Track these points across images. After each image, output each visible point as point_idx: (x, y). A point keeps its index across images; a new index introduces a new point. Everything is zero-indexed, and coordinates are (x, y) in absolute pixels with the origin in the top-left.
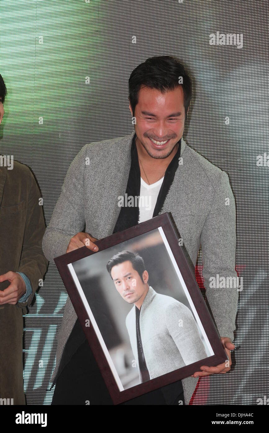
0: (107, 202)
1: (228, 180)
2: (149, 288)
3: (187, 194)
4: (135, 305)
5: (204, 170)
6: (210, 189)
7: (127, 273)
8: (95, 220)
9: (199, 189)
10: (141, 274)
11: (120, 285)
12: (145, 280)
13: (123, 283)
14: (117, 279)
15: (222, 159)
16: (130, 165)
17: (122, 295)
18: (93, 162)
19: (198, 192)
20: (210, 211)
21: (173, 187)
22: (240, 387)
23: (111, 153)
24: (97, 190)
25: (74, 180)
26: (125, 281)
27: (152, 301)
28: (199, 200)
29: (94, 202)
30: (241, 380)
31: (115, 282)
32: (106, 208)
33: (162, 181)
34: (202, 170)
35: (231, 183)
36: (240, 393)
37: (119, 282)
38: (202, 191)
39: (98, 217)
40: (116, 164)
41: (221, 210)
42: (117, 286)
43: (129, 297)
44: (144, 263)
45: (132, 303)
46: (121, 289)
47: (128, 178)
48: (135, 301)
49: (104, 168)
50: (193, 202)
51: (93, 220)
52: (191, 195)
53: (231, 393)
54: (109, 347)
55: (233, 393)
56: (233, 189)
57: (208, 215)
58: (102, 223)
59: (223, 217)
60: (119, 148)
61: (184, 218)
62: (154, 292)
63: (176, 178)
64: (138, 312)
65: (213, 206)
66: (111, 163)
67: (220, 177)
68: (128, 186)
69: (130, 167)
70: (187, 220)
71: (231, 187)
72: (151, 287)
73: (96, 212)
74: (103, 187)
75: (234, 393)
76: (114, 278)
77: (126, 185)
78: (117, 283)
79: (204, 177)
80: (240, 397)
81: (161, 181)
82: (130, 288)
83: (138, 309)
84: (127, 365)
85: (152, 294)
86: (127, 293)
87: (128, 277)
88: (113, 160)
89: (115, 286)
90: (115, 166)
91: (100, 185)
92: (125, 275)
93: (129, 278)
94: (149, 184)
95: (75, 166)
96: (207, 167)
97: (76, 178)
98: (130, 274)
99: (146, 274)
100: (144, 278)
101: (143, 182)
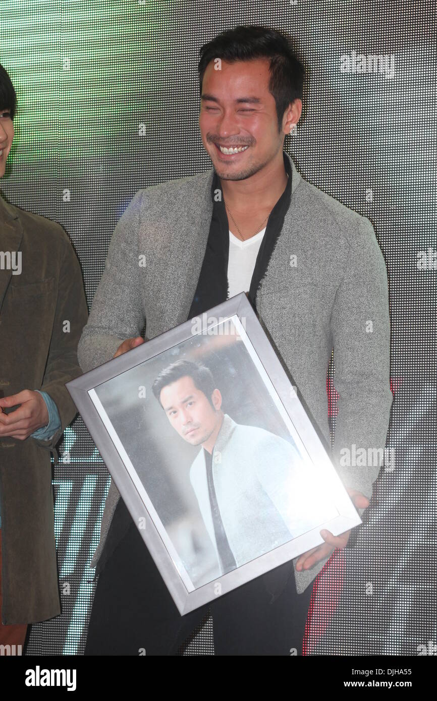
0: (176, 273)
1: (372, 229)
2: (223, 417)
3: (305, 252)
4: (203, 447)
5: (332, 213)
6: (342, 242)
7: (187, 396)
8: (158, 304)
9: (324, 243)
10: (208, 395)
11: (176, 417)
12: (216, 404)
13: (181, 413)
14: (171, 408)
15: (365, 206)
16: (211, 213)
17: (181, 433)
18: (152, 213)
19: (323, 248)
20: (343, 279)
21: (281, 241)
22: (395, 573)
23: (181, 197)
24: (159, 256)
25: (123, 245)
26: (184, 409)
27: (230, 437)
28: (324, 260)
29: (155, 276)
30: (395, 562)
31: (168, 413)
32: (174, 283)
33: (262, 233)
34: (329, 213)
35: (377, 237)
36: (395, 584)
37: (175, 412)
38: (329, 246)
39: (163, 298)
40: (188, 213)
41: (360, 277)
42: (171, 418)
43: (193, 436)
44: (212, 377)
45: (198, 445)
46: (178, 423)
47: (208, 232)
48: (203, 441)
49: (169, 221)
50: (315, 263)
51: (156, 305)
52: (310, 252)
53: (380, 584)
54: (166, 521)
55: (383, 584)
56: (381, 244)
57: (340, 286)
58: (169, 307)
59: (366, 289)
60: (193, 190)
61: (301, 290)
62: (233, 424)
63: (286, 227)
64: (209, 458)
65: (348, 269)
66: (180, 213)
67: (358, 224)
68: (208, 244)
69: (210, 215)
70: (305, 292)
71: (379, 242)
72: (226, 416)
73: (159, 291)
74: (169, 250)
75: (385, 584)
76: (166, 406)
77: (206, 243)
78: (170, 414)
79: (332, 224)
80: (395, 590)
81: (261, 235)
82: (192, 420)
83: (209, 454)
84: (197, 548)
85: (230, 426)
86: (189, 430)
87: (188, 402)
88: (185, 207)
89: (168, 420)
90: (188, 216)
91: (165, 248)
92: (183, 400)
93: (191, 404)
94: (243, 239)
95: (124, 223)
96: (337, 209)
97: (126, 242)
98: (191, 397)
99: (217, 394)
100: (214, 402)
101: (233, 239)
